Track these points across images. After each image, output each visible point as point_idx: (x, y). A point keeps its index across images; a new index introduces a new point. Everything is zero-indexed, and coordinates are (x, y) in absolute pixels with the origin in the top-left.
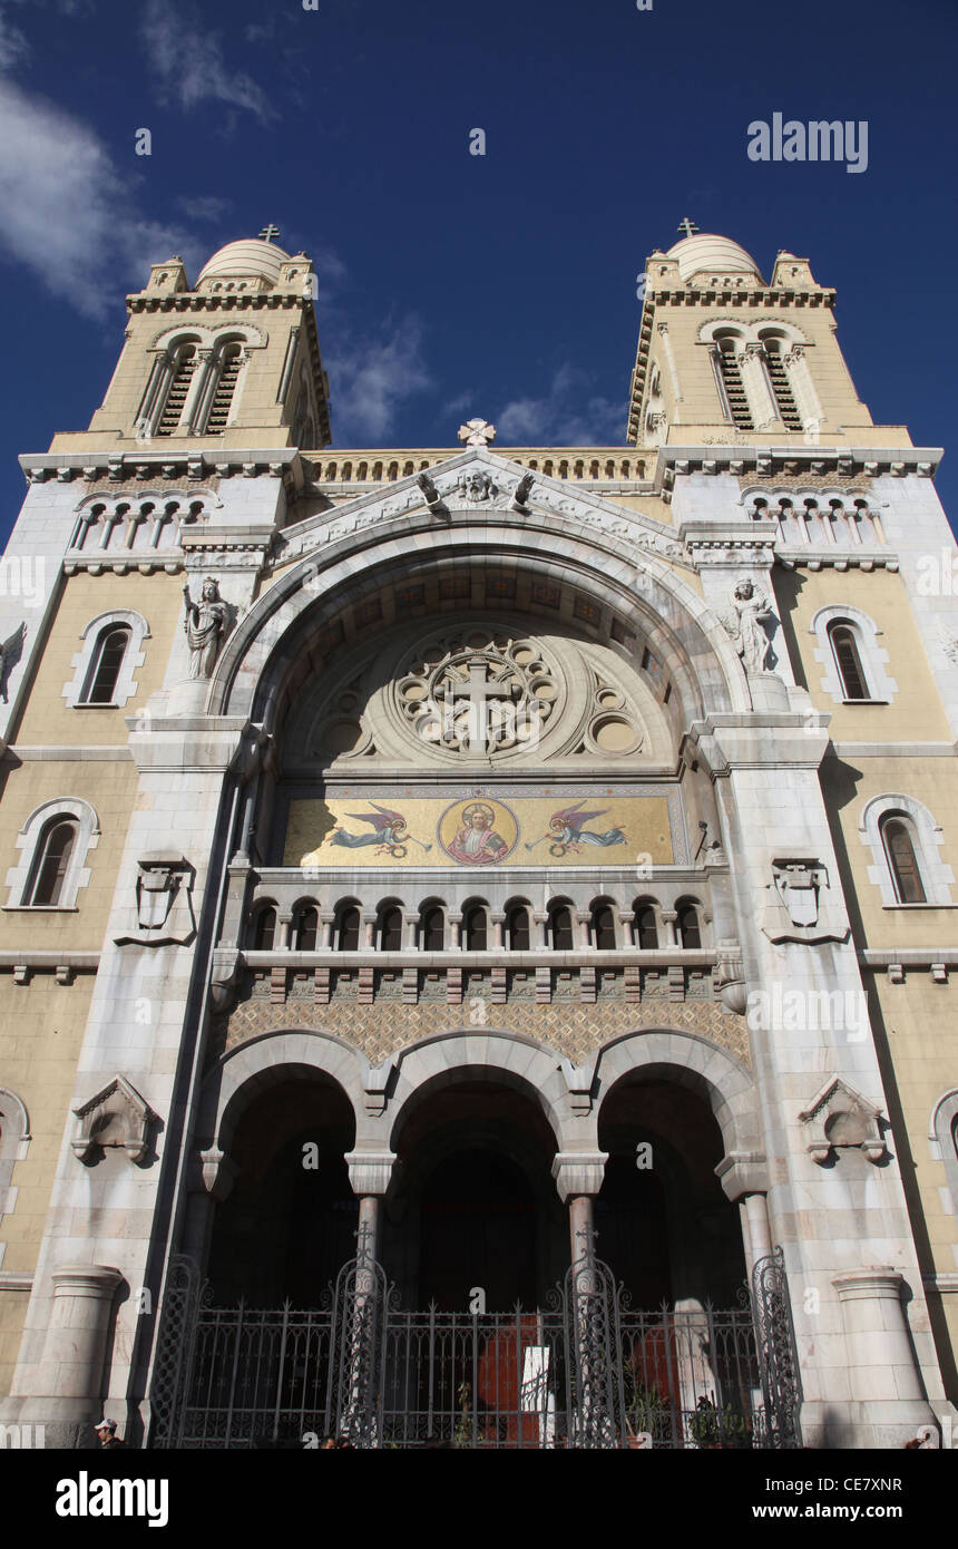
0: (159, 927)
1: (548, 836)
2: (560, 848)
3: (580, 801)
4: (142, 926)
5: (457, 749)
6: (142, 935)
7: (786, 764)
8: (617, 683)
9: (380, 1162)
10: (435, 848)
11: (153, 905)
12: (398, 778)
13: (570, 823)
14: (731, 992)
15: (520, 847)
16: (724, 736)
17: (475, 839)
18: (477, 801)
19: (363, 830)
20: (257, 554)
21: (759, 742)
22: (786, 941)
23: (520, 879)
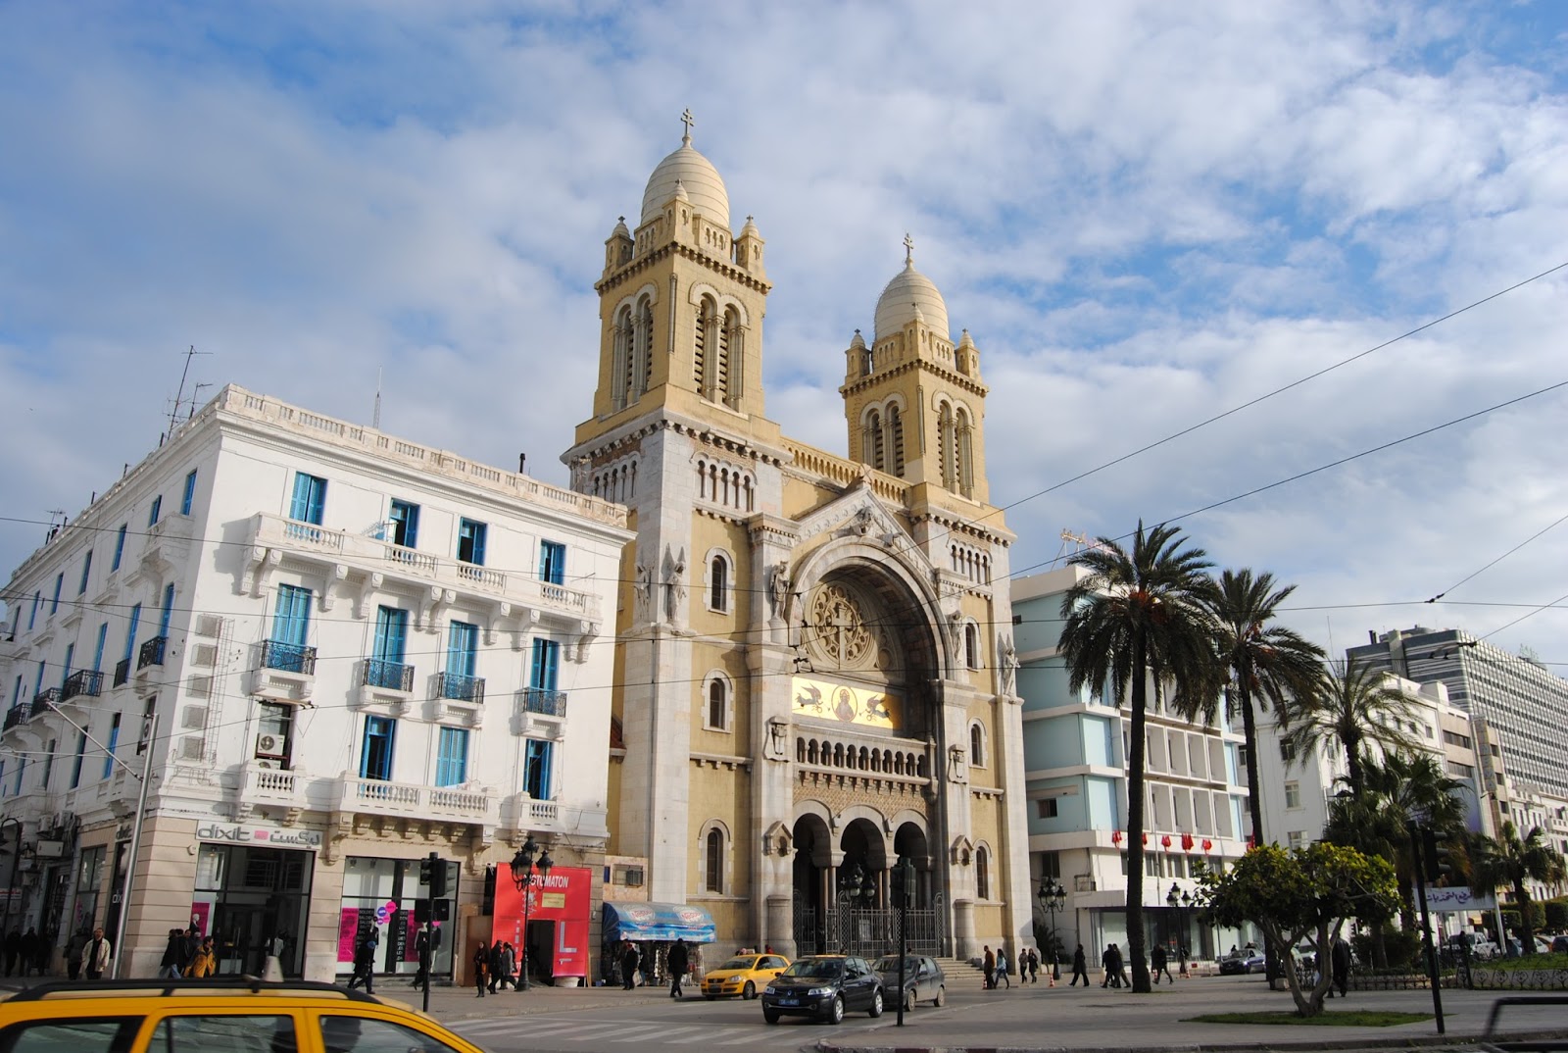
0: (781, 753)
1: (866, 709)
2: (870, 717)
3: (875, 694)
4: (777, 753)
5: (834, 656)
6: (776, 757)
7: (960, 705)
9: (840, 855)
10: (831, 710)
11: (780, 743)
12: (819, 670)
13: (872, 703)
14: (935, 798)
15: (858, 714)
16: (947, 690)
17: (844, 706)
18: (844, 687)
19: (807, 696)
20: (792, 539)
21: (955, 695)
22: (955, 782)
23: (877, 740)
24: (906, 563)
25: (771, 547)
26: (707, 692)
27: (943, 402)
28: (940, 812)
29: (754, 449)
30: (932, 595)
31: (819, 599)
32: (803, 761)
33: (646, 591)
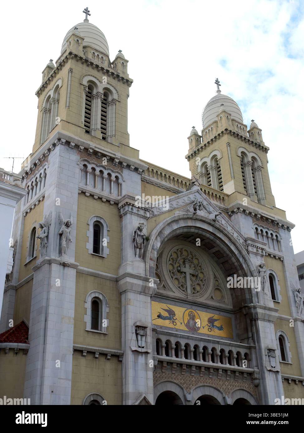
0: (143, 347)
1: (207, 325)
2: (210, 329)
3: (213, 315)
4: (139, 347)
5: (184, 291)
6: (140, 350)
7: (269, 321)
8: (220, 278)
11: (141, 340)
12: (173, 299)
13: (211, 321)
14: (257, 382)
16: (259, 311)
17: (191, 322)
18: (191, 310)
19: (166, 314)
20: (147, 213)
21: (265, 314)
22: (270, 371)
23: (214, 342)
24: (226, 233)
25: (133, 216)
26: (89, 305)
27: (243, 153)
28: (262, 391)
29: (121, 160)
30: (244, 252)
31: (171, 255)
32: (162, 355)
33: (46, 239)
